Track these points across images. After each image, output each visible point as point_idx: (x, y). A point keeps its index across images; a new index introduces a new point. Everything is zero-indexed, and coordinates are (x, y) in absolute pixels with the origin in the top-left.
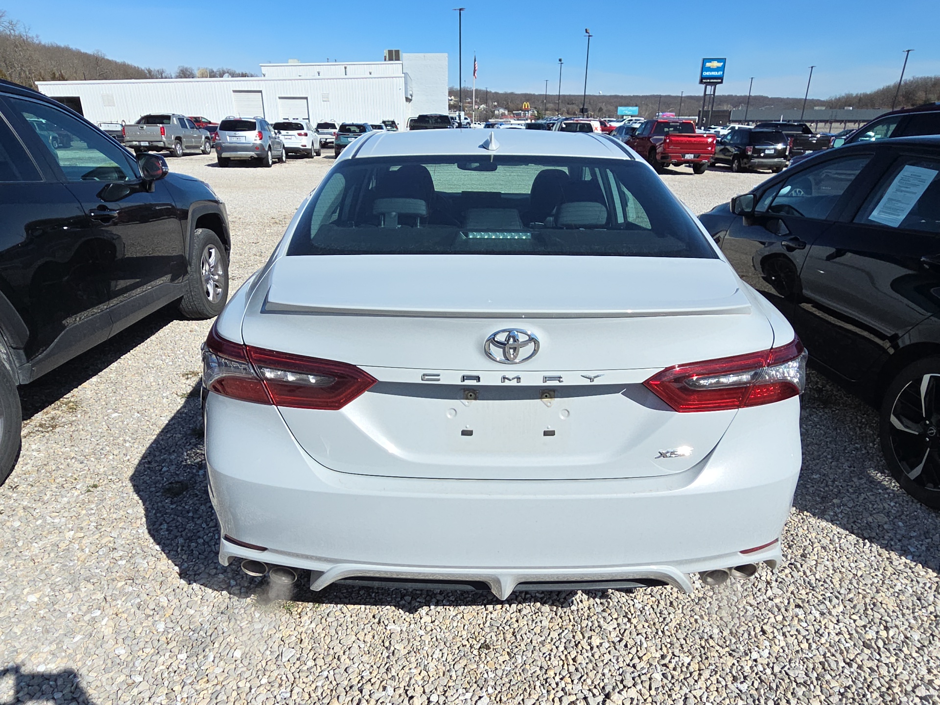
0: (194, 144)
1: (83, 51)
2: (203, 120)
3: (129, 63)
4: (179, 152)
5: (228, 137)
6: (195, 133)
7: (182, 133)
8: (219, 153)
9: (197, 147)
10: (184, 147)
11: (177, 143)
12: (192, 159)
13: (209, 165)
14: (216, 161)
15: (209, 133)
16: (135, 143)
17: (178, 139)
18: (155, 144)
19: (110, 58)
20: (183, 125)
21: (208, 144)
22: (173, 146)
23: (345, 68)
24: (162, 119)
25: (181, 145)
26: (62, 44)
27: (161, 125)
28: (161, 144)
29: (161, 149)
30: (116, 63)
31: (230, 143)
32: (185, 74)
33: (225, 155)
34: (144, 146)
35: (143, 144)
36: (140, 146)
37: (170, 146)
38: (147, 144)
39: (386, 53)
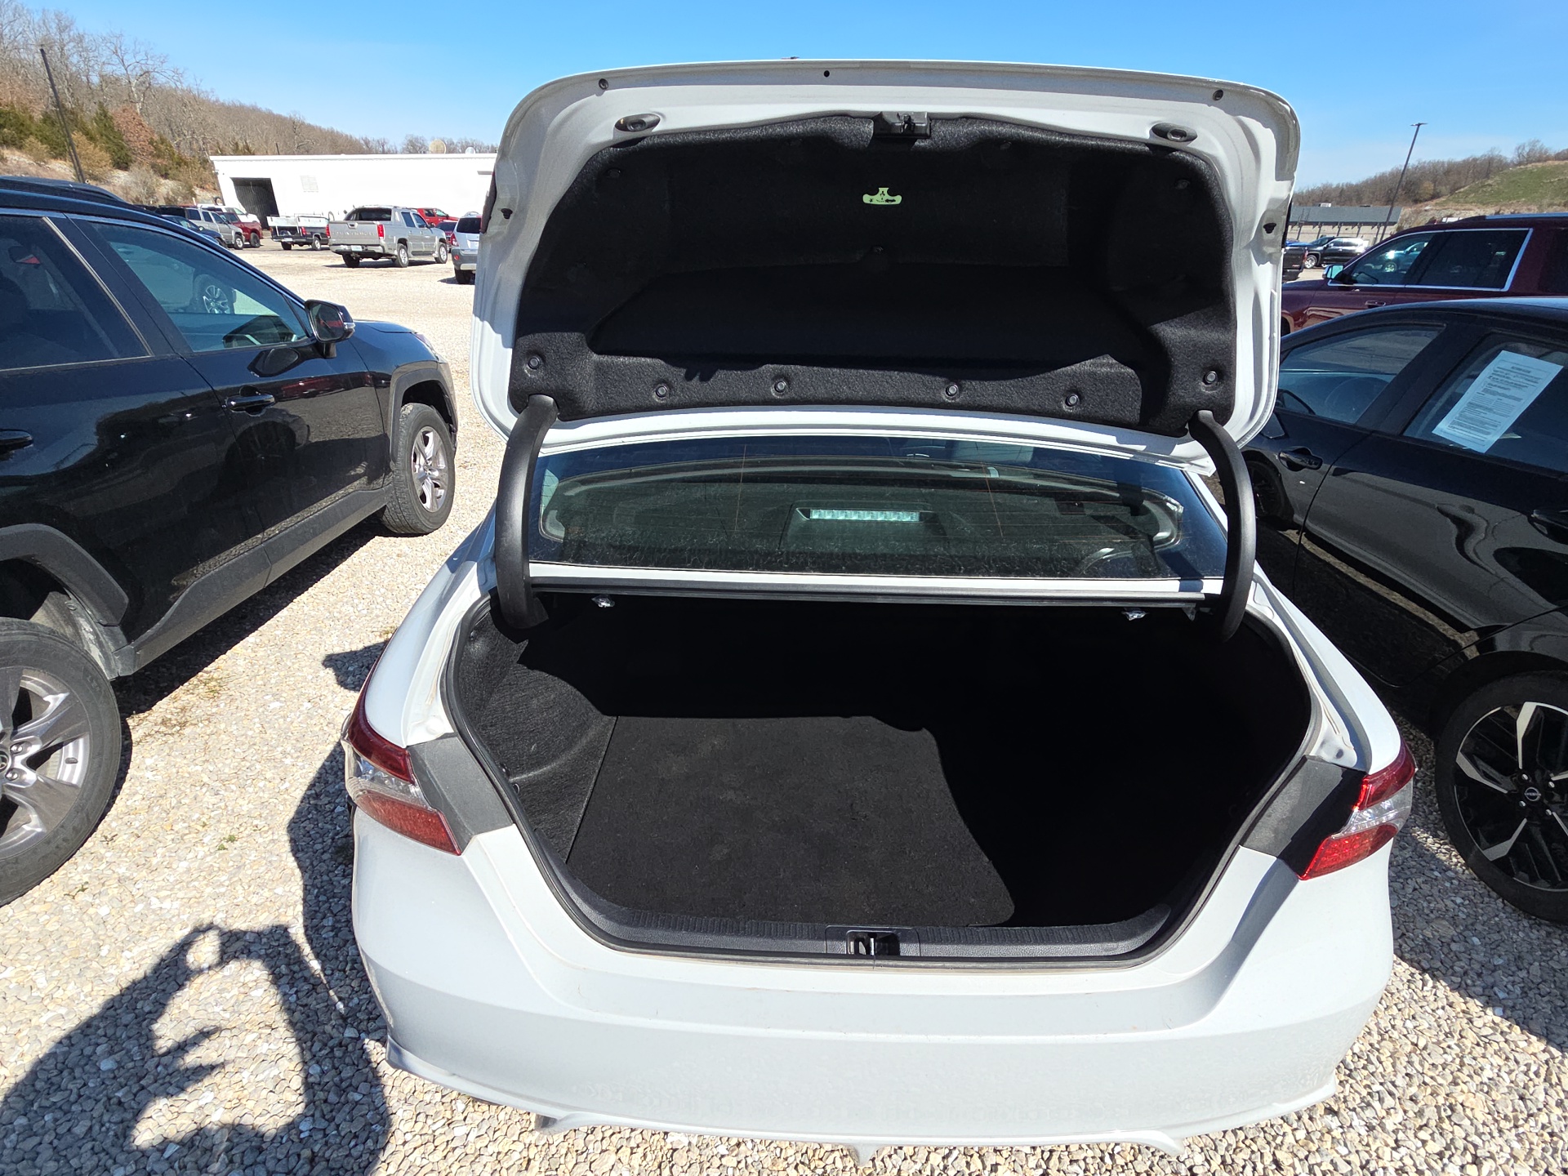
0: (424, 249)
1: (276, 112)
2: (438, 213)
3: (339, 130)
4: (404, 260)
5: (469, 243)
6: (426, 233)
7: (407, 233)
8: (457, 264)
9: (429, 254)
10: (410, 254)
11: (401, 248)
12: (421, 271)
13: (443, 281)
14: (453, 275)
15: (444, 234)
16: (343, 248)
17: (403, 242)
18: (370, 248)
19: (313, 123)
20: (409, 223)
21: (443, 249)
22: (396, 253)
24: (381, 214)
25: (406, 251)
26: (247, 102)
27: (378, 223)
28: (379, 250)
29: (380, 255)
30: (320, 129)
31: (472, 250)
32: (415, 147)
33: (464, 267)
34: (356, 252)
35: (354, 248)
36: (351, 252)
37: (390, 252)
38: (359, 249)
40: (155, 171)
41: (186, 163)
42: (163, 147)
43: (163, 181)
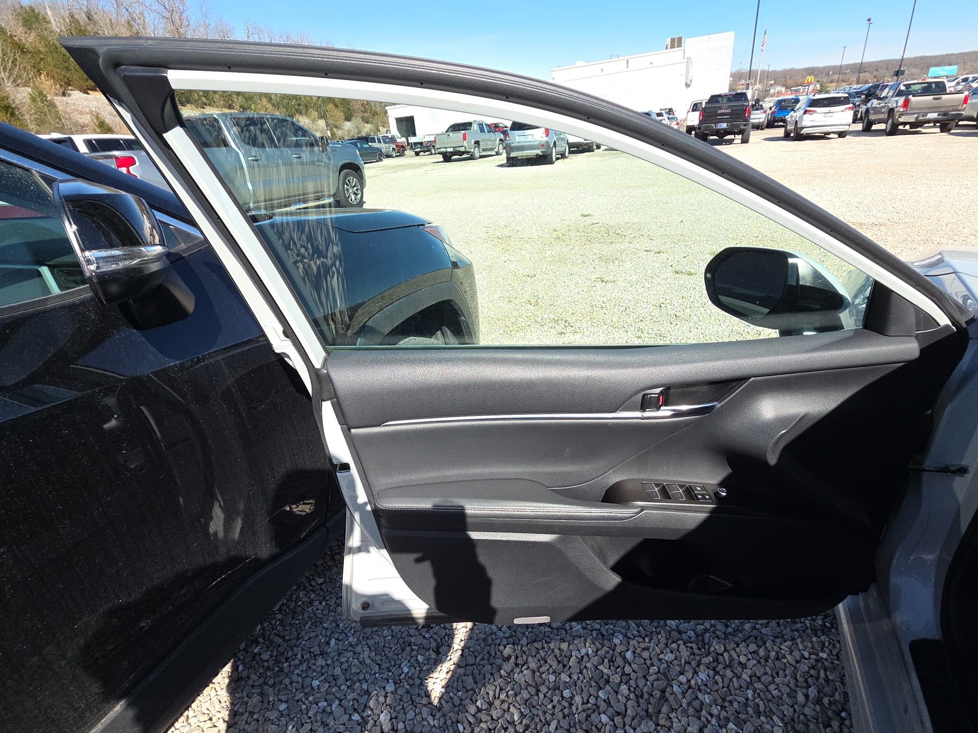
0: (489, 147)
2: (501, 125)
4: (477, 155)
5: (517, 137)
6: (492, 136)
7: (480, 137)
8: (508, 153)
9: (492, 149)
10: (481, 150)
11: (476, 147)
12: (486, 161)
13: (498, 166)
14: (505, 161)
15: (502, 135)
16: (442, 150)
17: (477, 143)
18: (458, 149)
20: (482, 130)
21: (501, 146)
22: (472, 150)
23: (628, 61)
24: (466, 126)
25: (479, 149)
27: (464, 132)
28: (462, 149)
29: (463, 153)
31: (518, 143)
33: (513, 155)
34: (449, 152)
35: (449, 150)
36: (447, 152)
37: (469, 150)
38: (451, 150)
39: (668, 42)
40: (363, 120)
41: (377, 114)
42: (367, 107)
43: (366, 125)
